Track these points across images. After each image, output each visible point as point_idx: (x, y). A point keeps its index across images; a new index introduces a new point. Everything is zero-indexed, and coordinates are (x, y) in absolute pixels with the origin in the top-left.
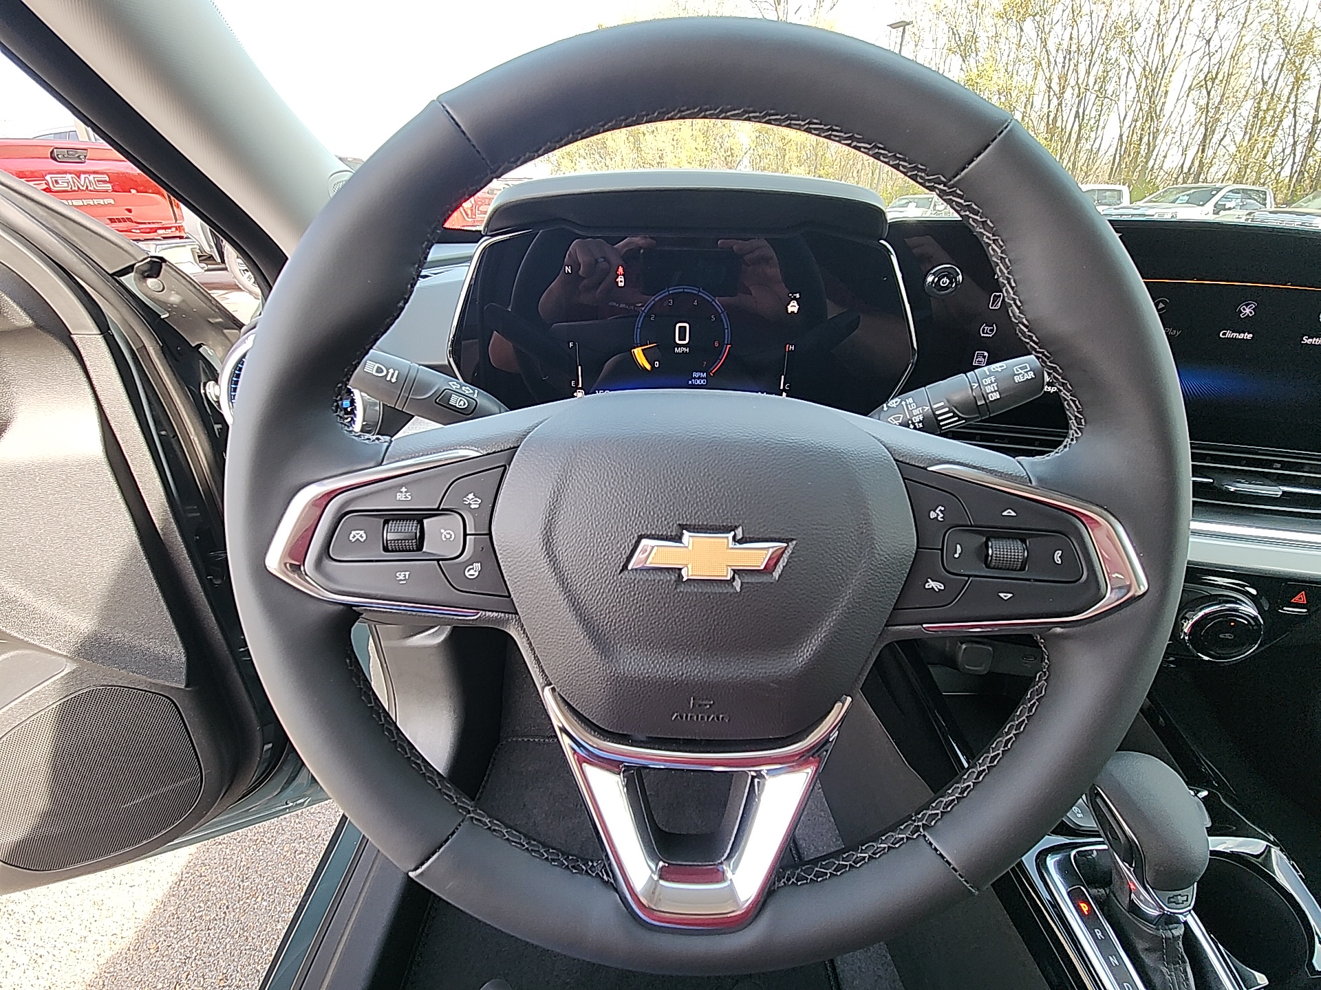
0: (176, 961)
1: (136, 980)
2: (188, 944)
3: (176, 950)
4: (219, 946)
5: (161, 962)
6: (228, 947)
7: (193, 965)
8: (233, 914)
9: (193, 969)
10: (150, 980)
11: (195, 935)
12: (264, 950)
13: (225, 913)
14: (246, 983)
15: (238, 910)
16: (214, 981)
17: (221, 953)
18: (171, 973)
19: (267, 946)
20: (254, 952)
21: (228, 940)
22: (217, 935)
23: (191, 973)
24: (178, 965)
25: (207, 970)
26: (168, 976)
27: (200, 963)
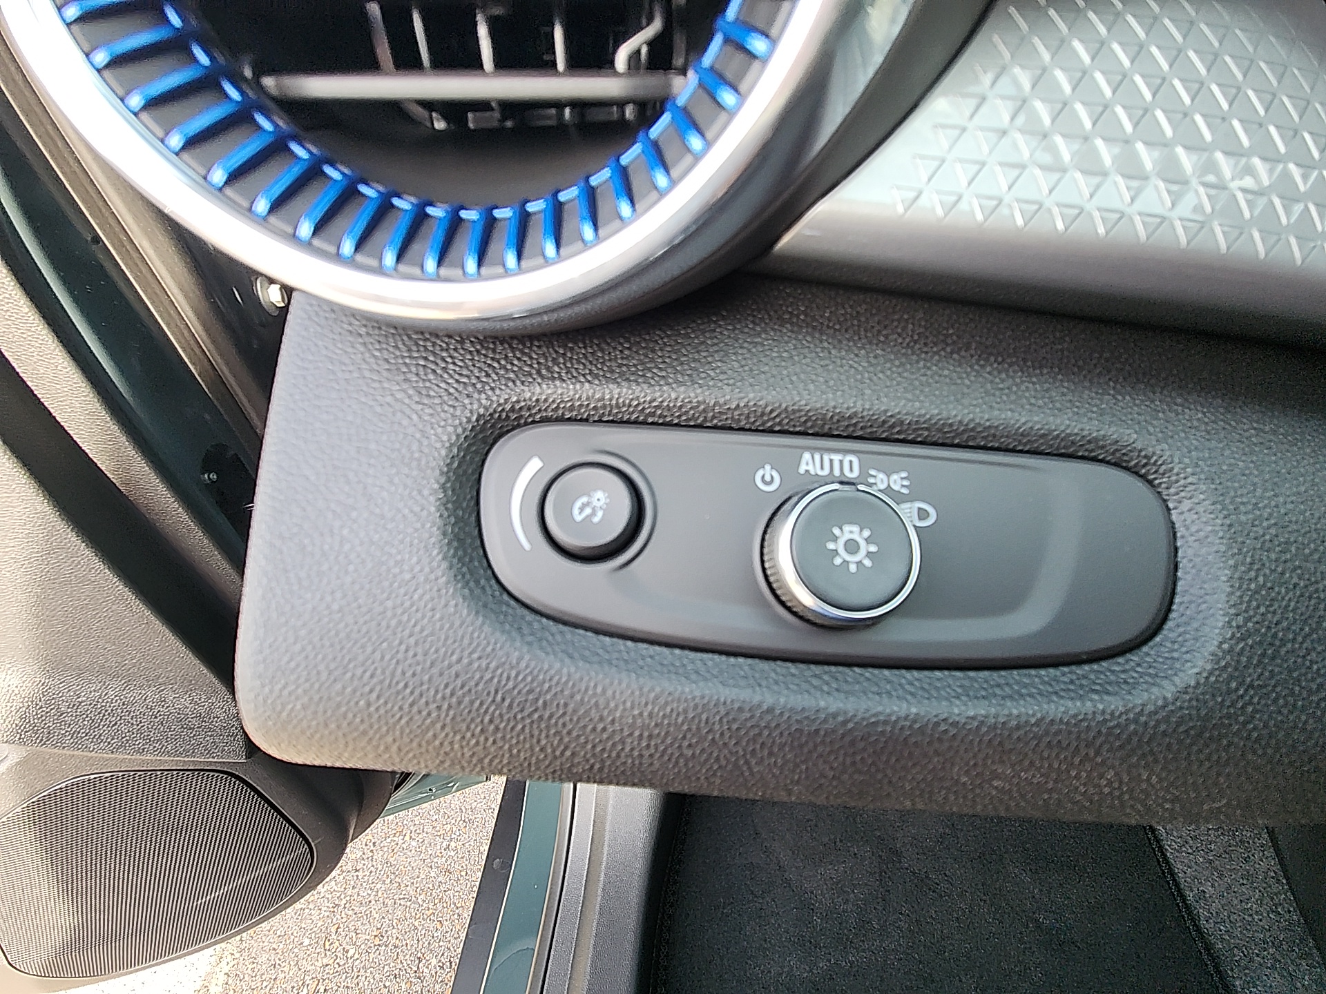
0: (324, 909)
1: (279, 933)
2: (335, 888)
3: (322, 895)
4: (369, 892)
5: (307, 911)
6: (380, 895)
7: (343, 915)
8: (381, 853)
9: (344, 920)
10: (295, 934)
11: (341, 877)
12: (420, 901)
13: (372, 851)
14: (404, 943)
15: (386, 849)
16: (368, 937)
17: (373, 902)
18: (319, 925)
19: (422, 896)
20: (409, 904)
21: (379, 886)
22: (366, 878)
23: (341, 926)
24: (326, 914)
25: (359, 923)
26: (315, 929)
27: (350, 913)
